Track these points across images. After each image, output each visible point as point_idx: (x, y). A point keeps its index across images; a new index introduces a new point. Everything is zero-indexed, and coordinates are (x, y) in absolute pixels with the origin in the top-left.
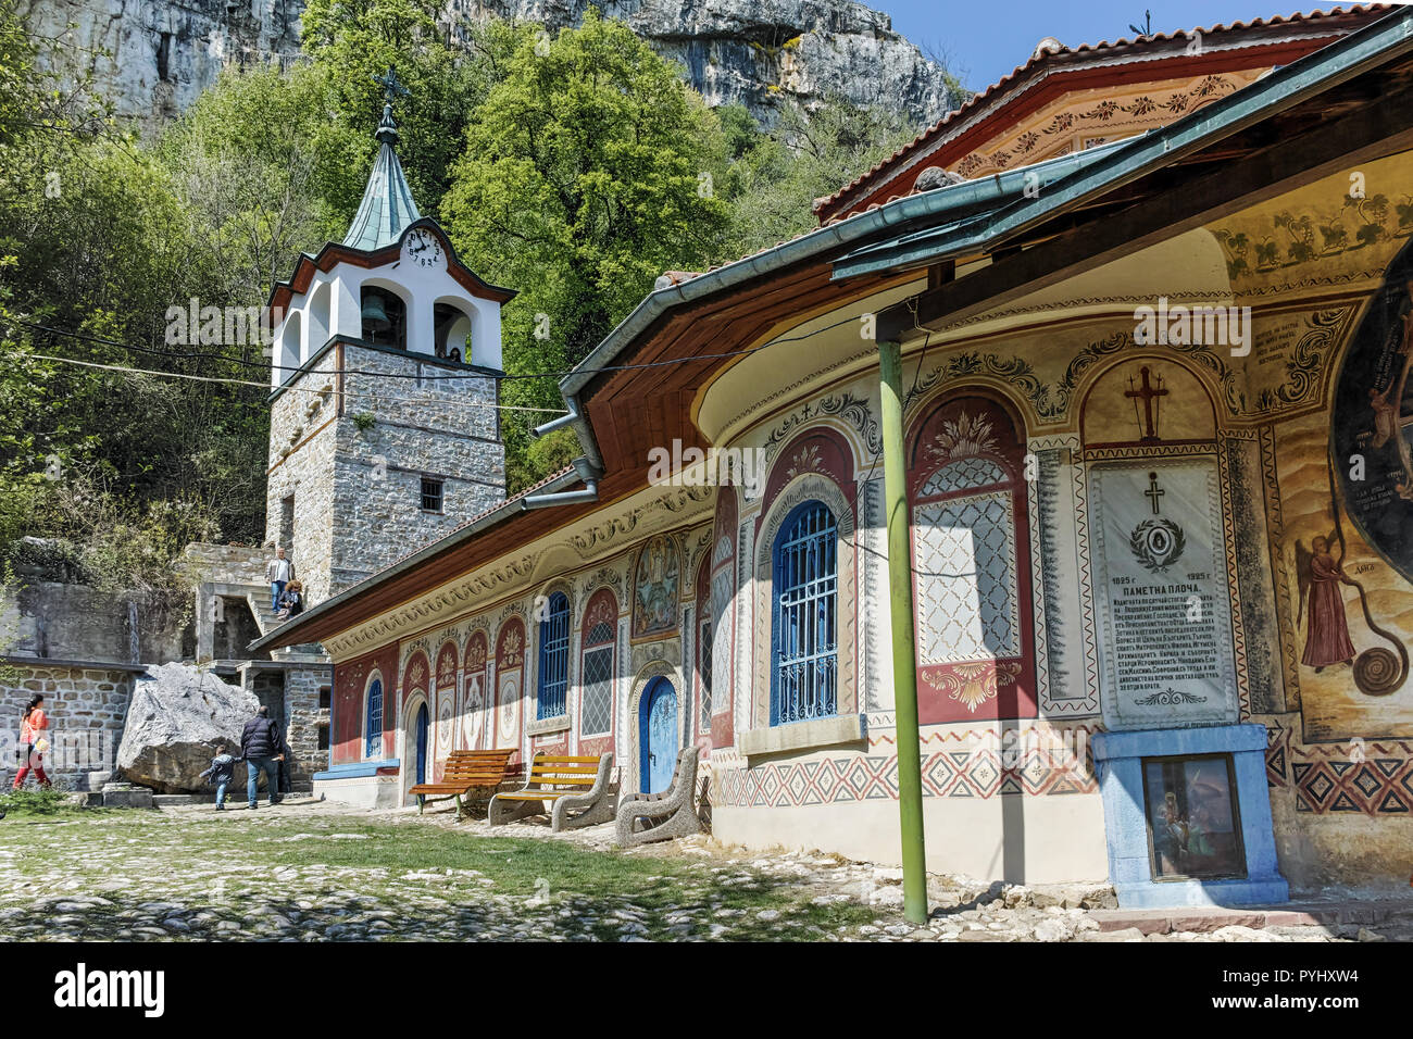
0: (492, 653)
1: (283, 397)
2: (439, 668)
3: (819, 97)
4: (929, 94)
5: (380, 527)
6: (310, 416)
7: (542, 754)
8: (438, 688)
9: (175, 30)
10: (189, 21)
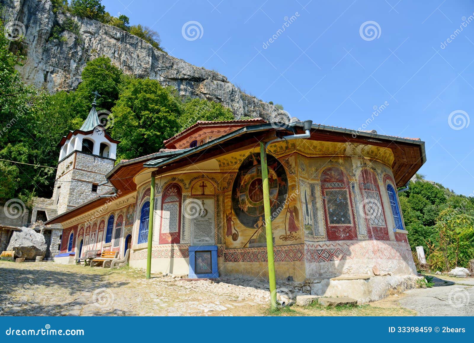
0: (98, 228)
1: (61, 163)
2: (86, 231)
3: (209, 94)
4: (236, 95)
5: (81, 196)
6: (67, 168)
7: (105, 251)
8: (86, 235)
9: (50, 71)
10: (54, 69)
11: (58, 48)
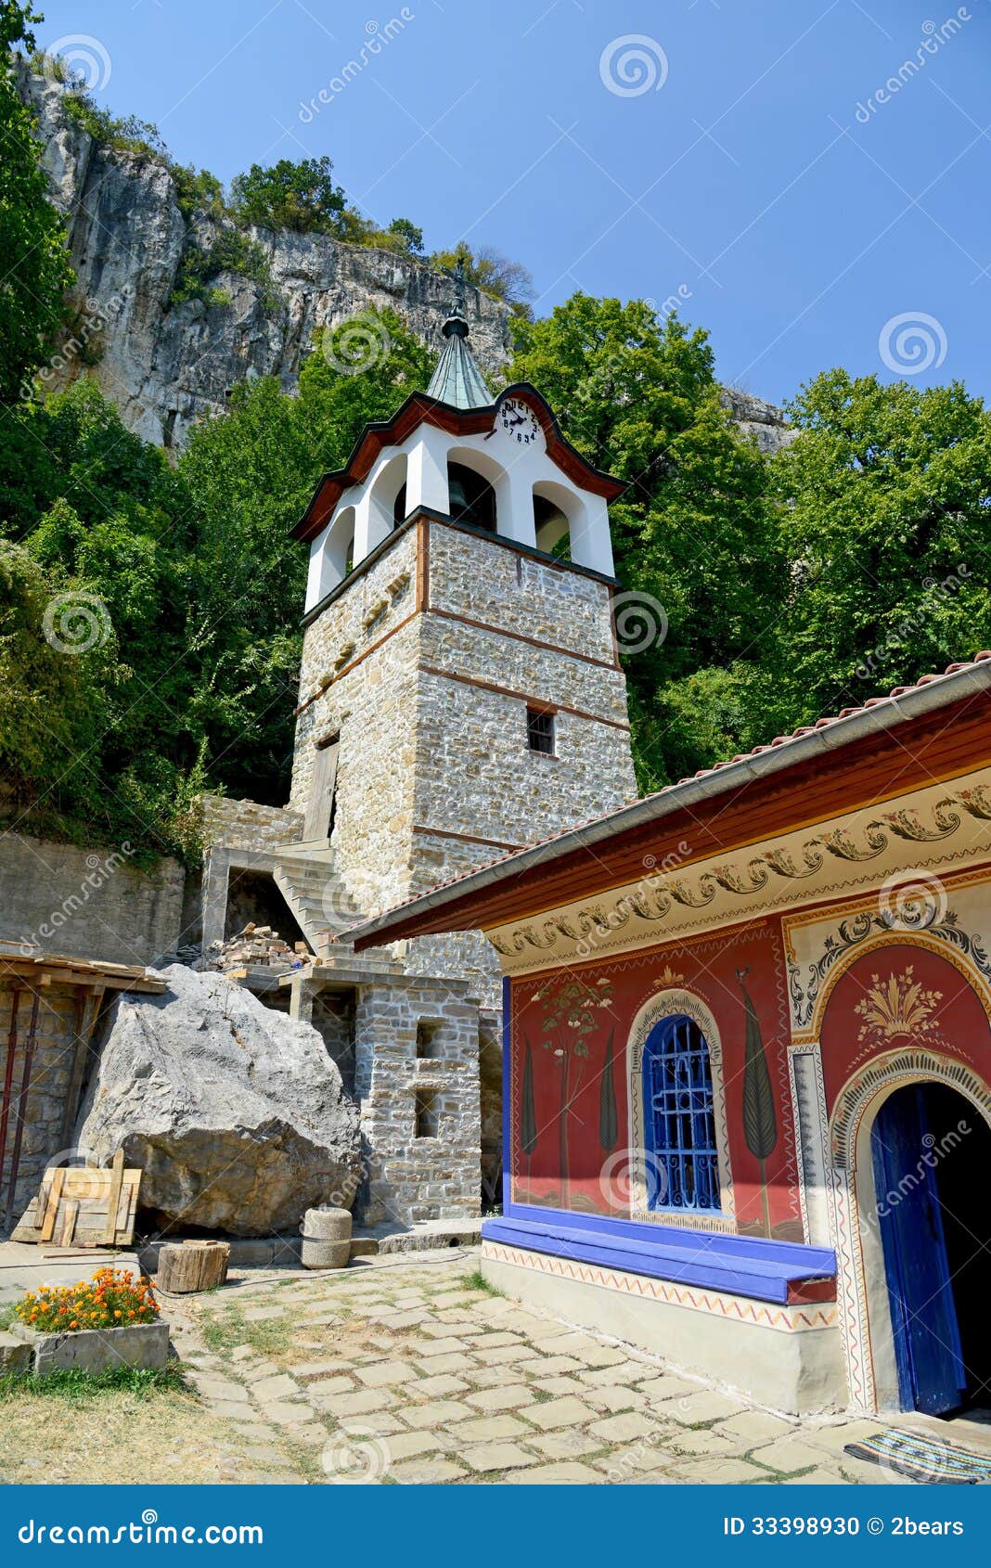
1: (324, 613)
5: (477, 771)
6: (369, 625)
9: (181, 408)
10: (193, 401)
11: (202, 331)
